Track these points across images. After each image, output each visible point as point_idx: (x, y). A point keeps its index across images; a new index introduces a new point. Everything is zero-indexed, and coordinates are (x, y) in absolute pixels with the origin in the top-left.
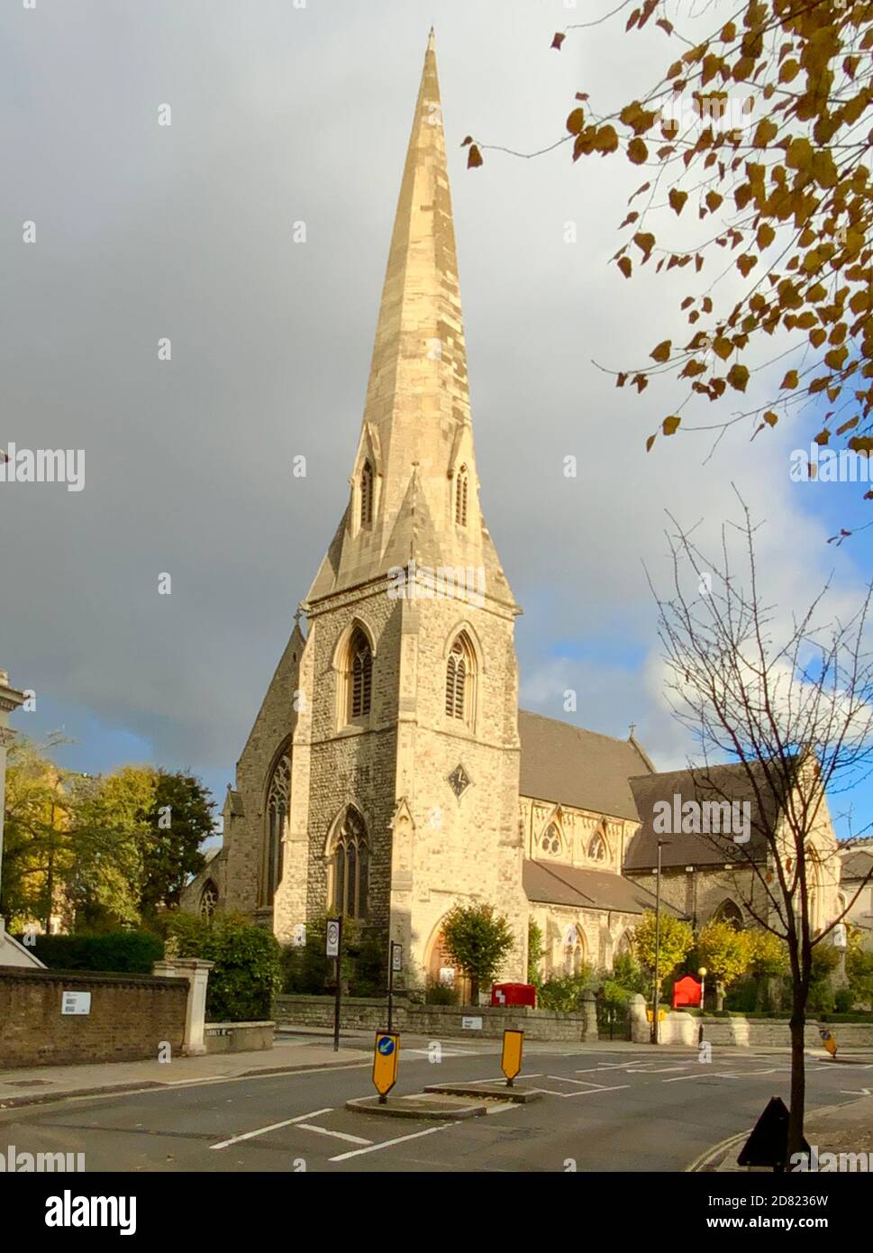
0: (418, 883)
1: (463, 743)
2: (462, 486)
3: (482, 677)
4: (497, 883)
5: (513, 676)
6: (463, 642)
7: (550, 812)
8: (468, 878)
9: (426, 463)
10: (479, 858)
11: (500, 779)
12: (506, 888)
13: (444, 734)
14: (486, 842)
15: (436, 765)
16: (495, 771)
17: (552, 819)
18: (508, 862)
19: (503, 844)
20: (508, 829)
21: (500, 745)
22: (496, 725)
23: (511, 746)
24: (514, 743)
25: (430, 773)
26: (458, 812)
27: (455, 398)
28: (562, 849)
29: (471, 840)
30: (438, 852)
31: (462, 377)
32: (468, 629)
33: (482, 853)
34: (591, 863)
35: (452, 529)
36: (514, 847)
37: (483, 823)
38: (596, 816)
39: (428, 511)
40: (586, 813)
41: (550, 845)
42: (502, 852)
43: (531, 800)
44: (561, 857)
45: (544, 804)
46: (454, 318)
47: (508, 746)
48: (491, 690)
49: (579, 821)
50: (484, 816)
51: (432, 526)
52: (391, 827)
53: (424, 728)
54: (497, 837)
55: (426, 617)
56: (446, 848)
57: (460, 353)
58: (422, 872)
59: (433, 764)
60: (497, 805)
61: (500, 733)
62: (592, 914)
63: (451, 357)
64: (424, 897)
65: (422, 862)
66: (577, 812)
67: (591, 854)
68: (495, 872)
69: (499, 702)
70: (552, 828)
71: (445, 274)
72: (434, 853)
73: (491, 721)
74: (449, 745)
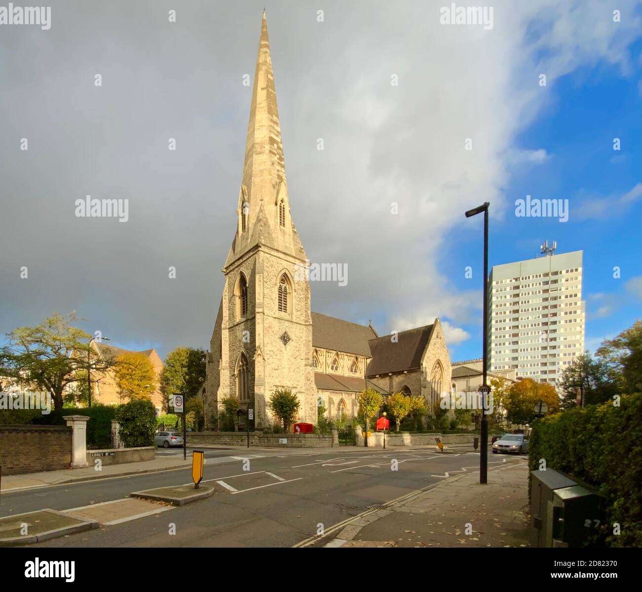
0: (268, 383)
1: (287, 322)
2: (282, 209)
3: (294, 294)
4: (304, 382)
5: (308, 293)
6: (285, 278)
7: (334, 354)
8: (291, 380)
9: (266, 199)
10: (295, 371)
11: (304, 338)
12: (308, 383)
13: (277, 318)
14: (299, 365)
15: (274, 332)
16: (302, 334)
17: (335, 357)
18: (309, 373)
19: (306, 365)
20: (308, 359)
21: (303, 323)
22: (302, 315)
23: (308, 323)
24: (309, 322)
25: (272, 335)
26: (286, 352)
27: (278, 171)
28: (340, 369)
29: (292, 364)
30: (277, 369)
31: (281, 161)
32: (287, 272)
33: (297, 370)
34: (352, 375)
35: (278, 228)
36: (311, 366)
37: (297, 357)
38: (353, 355)
39: (267, 220)
40: (349, 354)
41: (334, 368)
42: (306, 369)
43: (325, 350)
44: (339, 373)
45: (331, 351)
46: (277, 136)
47: (307, 324)
48: (299, 299)
49: (346, 358)
50: (297, 354)
51: (269, 227)
52: (254, 359)
53: (268, 316)
54: (304, 362)
55: (267, 267)
56: (280, 367)
57: (280, 151)
58: (270, 378)
59: (273, 332)
60: (303, 349)
61: (304, 318)
62: (348, 394)
63: (276, 152)
64: (271, 389)
65: (270, 374)
66: (345, 354)
67: (352, 371)
68: (303, 377)
69: (303, 305)
70: (335, 361)
71: (272, 117)
72: (275, 370)
73: (299, 313)
74: (280, 323)
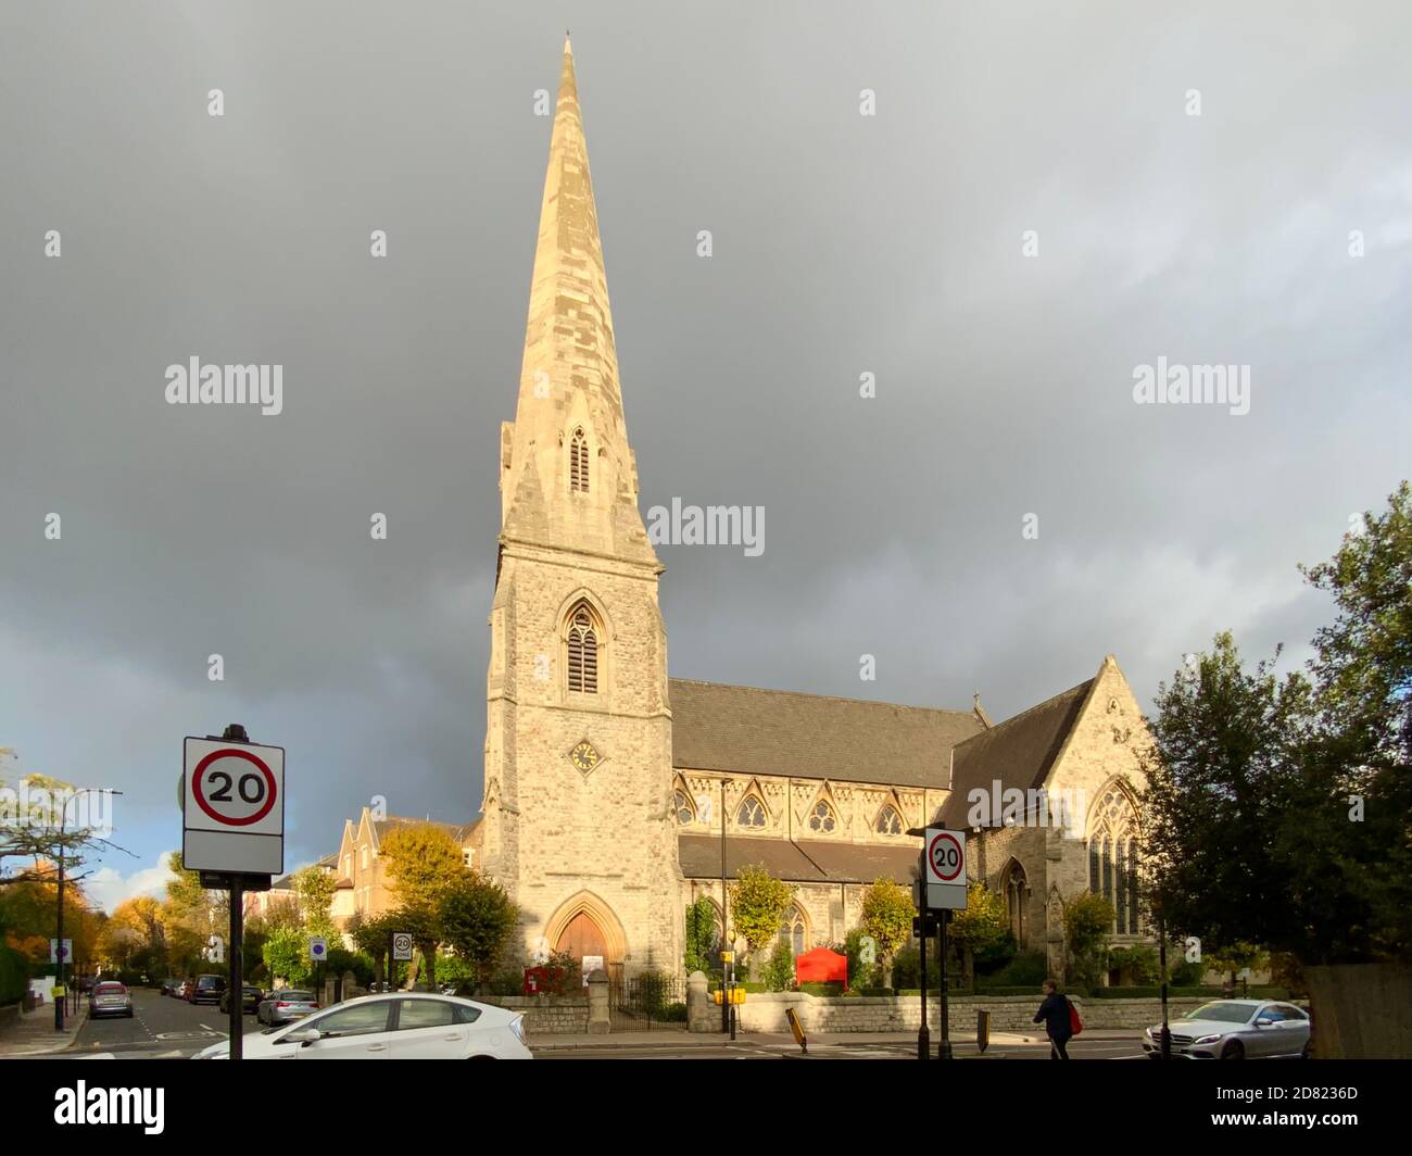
0: (527, 867)
1: (589, 716)
2: (580, 451)
3: (612, 645)
4: (647, 861)
5: (654, 638)
6: (582, 611)
7: (816, 789)
8: (603, 858)
10: (618, 836)
11: (646, 749)
12: (656, 865)
13: (558, 708)
14: (629, 818)
15: (549, 742)
16: (639, 743)
17: (821, 796)
18: (657, 837)
19: (651, 818)
20: (656, 802)
21: (643, 713)
22: (639, 693)
23: (655, 713)
24: (659, 709)
25: (541, 751)
26: (584, 789)
27: (576, 367)
28: (839, 827)
29: (606, 818)
30: (557, 834)
31: (588, 344)
32: (589, 596)
33: (625, 831)
34: (882, 839)
35: (565, 495)
37: (623, 799)
38: (883, 788)
39: (539, 485)
40: (867, 786)
41: (822, 824)
42: (650, 827)
43: (787, 779)
44: (838, 835)
45: (805, 781)
47: (653, 714)
48: (627, 657)
49: (859, 795)
50: (623, 791)
51: (542, 498)
52: (481, 810)
53: (527, 705)
54: (646, 811)
55: (526, 590)
56: (567, 828)
57: (586, 322)
58: (532, 856)
59: (545, 742)
60: (643, 778)
61: (643, 702)
62: (814, 888)
63: (571, 327)
64: (537, 882)
65: (533, 846)
66: (854, 786)
67: (882, 828)
68: (644, 849)
69: (640, 669)
70: (822, 807)
71: (569, 251)
72: (550, 834)
73: (630, 690)
74: (567, 720)
